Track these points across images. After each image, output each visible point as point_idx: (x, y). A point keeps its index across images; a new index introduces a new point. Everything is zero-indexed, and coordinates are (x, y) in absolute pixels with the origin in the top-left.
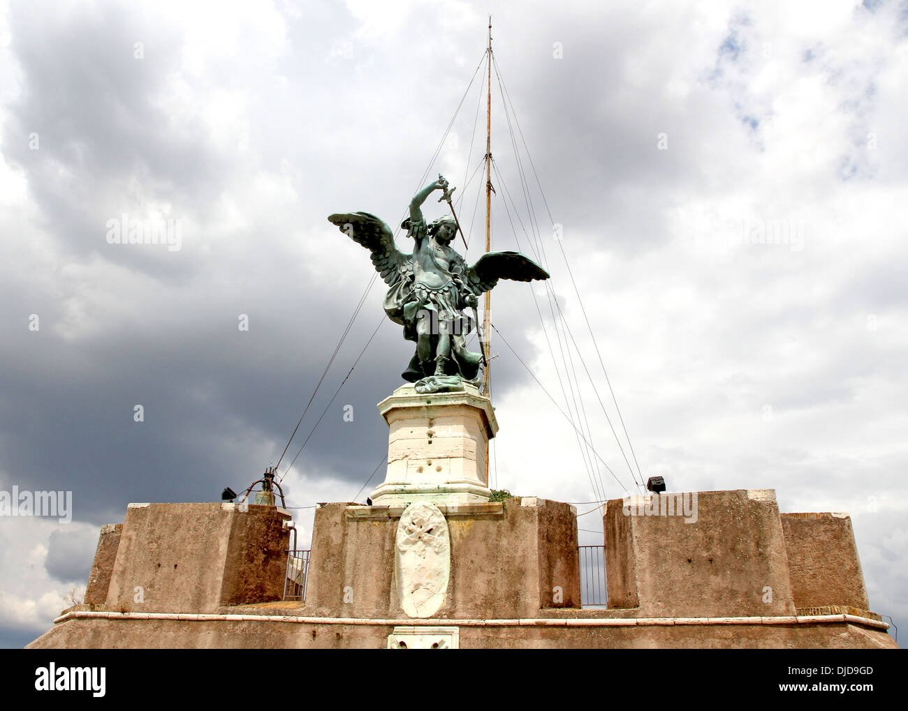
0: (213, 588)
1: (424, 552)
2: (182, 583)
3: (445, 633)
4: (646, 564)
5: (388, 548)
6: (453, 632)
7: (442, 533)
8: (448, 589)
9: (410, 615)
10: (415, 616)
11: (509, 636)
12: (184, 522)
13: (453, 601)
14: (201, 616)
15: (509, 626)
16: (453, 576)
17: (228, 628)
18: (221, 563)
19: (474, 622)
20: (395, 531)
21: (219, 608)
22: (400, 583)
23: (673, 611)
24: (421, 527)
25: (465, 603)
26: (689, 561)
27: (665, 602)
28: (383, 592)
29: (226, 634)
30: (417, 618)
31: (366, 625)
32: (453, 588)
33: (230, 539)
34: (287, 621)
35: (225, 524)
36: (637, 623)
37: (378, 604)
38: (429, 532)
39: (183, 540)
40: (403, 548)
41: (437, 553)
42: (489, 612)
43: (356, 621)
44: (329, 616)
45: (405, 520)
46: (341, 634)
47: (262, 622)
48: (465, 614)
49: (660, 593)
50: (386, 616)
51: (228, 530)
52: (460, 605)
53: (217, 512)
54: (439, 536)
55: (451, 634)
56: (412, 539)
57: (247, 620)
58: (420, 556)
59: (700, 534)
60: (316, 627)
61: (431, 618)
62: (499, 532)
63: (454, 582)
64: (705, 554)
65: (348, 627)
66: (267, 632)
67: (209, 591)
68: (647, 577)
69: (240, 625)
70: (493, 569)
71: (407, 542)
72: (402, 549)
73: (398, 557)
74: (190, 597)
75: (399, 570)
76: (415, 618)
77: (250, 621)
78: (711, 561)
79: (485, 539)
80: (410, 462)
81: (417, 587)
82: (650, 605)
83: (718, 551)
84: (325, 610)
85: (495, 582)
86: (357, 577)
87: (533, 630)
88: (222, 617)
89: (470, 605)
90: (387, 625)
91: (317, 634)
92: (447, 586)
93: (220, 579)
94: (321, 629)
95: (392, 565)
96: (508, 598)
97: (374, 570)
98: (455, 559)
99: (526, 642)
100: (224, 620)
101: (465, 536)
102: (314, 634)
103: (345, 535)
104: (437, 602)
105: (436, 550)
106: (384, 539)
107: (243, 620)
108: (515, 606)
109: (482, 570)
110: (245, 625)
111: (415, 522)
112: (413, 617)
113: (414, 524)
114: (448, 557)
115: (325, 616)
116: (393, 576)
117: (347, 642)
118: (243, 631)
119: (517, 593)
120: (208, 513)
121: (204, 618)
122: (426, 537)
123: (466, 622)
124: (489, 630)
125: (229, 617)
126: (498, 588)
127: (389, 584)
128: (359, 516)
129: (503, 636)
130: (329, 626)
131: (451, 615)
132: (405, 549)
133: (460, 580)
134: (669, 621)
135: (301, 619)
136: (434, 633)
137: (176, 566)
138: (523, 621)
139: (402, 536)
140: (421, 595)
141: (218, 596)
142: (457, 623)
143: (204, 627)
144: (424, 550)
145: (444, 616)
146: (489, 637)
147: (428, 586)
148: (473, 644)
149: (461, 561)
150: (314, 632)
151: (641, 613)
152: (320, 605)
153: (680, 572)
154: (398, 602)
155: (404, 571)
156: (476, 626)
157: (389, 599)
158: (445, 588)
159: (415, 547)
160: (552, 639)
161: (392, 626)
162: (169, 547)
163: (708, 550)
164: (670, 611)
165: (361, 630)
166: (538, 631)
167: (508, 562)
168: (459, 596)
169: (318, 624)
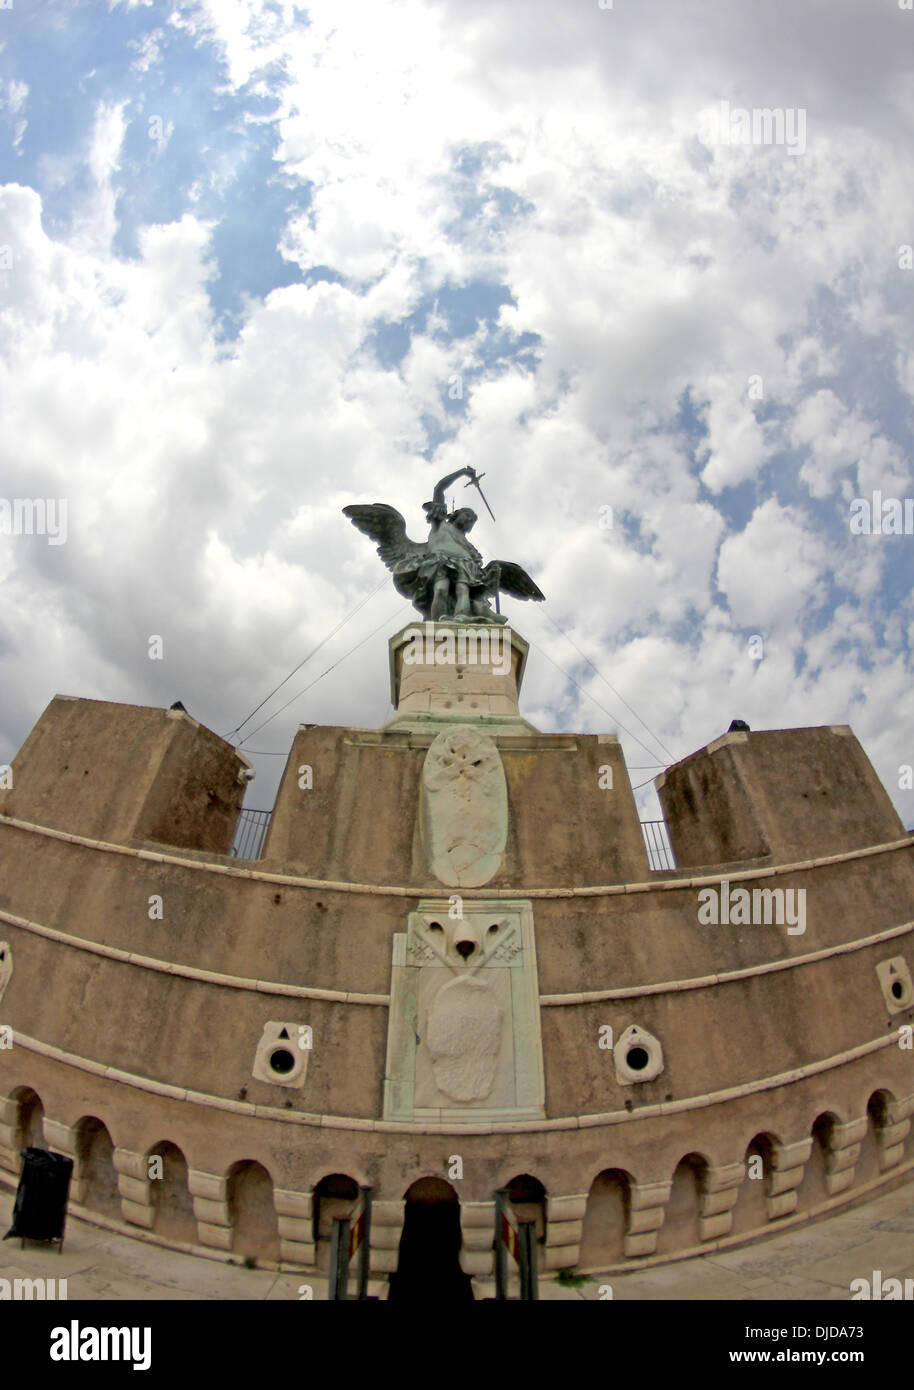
0: (129, 810)
1: (468, 792)
2: (88, 796)
3: (509, 910)
4: (764, 803)
5: (408, 788)
6: (522, 908)
7: (495, 768)
8: (506, 848)
9: (446, 883)
10: (457, 885)
11: (612, 909)
12: (113, 724)
13: (519, 864)
14: (102, 845)
15: (610, 895)
16: (514, 828)
17: (139, 869)
18: (147, 780)
19: (556, 892)
20: (418, 764)
21: (131, 839)
22: (428, 836)
23: (808, 852)
24: (464, 757)
25: (537, 865)
26: (806, 796)
27: (796, 844)
28: (401, 846)
29: (133, 878)
30: (460, 888)
31: (370, 894)
32: (514, 844)
33: (167, 752)
34: (234, 874)
35: (165, 733)
36: (776, 873)
37: (390, 864)
38: (477, 763)
39: (105, 743)
40: (433, 786)
41: (487, 795)
42: (578, 877)
43: (353, 886)
44: (306, 875)
45: (437, 749)
46: (324, 904)
47: (192, 871)
48: (539, 881)
49: (789, 834)
50: (405, 882)
51: (167, 742)
52: (529, 869)
53: (158, 719)
54: (490, 772)
55: (519, 911)
56: (449, 773)
57: (169, 864)
58: (463, 796)
59: (806, 769)
60: (281, 891)
61: (483, 887)
62: (575, 773)
63: (516, 837)
64: (817, 788)
65: (338, 897)
66: (198, 887)
67: (121, 814)
68: (770, 818)
69: (157, 868)
70: (574, 819)
71: (439, 778)
72: (431, 787)
73: (426, 799)
74: (94, 815)
75: (427, 819)
76: (456, 888)
77: (174, 866)
78: (824, 793)
79: (557, 781)
80: (434, 696)
81: (457, 842)
82: (783, 849)
83: (828, 784)
84: (300, 866)
85: (580, 836)
86: (357, 823)
87: (646, 897)
88: (132, 851)
89: (546, 868)
90: (407, 896)
91: (282, 900)
92: (504, 844)
93: (141, 799)
94: (288, 895)
95: (414, 810)
96: (603, 856)
97: (386, 814)
98: (514, 805)
99: (637, 916)
100: (134, 857)
101: (526, 775)
102: (277, 899)
103: (339, 766)
104: (493, 864)
105: (487, 791)
106: (401, 775)
107: (163, 863)
108: (615, 867)
109: (558, 821)
110: (164, 870)
111: (455, 748)
112: (452, 886)
113: (453, 751)
114: (505, 803)
115: (297, 874)
116: (416, 827)
117: (335, 918)
118: (160, 878)
119: (615, 850)
120: (146, 718)
121: (106, 848)
122: (472, 771)
123: (542, 892)
124: (580, 903)
125: (143, 853)
126: (586, 843)
127: (411, 836)
128: (363, 744)
129: (602, 910)
130: (305, 891)
131: (517, 882)
132: (437, 788)
133: (525, 834)
134: (808, 863)
135: (256, 874)
136: (489, 911)
137: (87, 773)
138: (630, 887)
139: (431, 771)
140: (464, 854)
141: (133, 822)
142: (528, 894)
143: (103, 860)
144: (469, 789)
145: (505, 885)
146: (580, 914)
147: (477, 842)
148: (557, 925)
149: (525, 808)
150: (278, 897)
151: (776, 860)
152: (292, 857)
153: (801, 809)
154: (426, 864)
155: (434, 819)
156: (559, 898)
157: (410, 858)
158: (502, 846)
159: (454, 784)
160: (675, 908)
161: (416, 898)
162: (86, 749)
163: (819, 783)
164: (804, 853)
165: (360, 902)
166: (652, 899)
167: (595, 810)
168: (527, 856)
169: (285, 885)
